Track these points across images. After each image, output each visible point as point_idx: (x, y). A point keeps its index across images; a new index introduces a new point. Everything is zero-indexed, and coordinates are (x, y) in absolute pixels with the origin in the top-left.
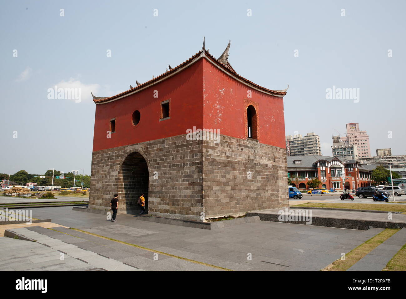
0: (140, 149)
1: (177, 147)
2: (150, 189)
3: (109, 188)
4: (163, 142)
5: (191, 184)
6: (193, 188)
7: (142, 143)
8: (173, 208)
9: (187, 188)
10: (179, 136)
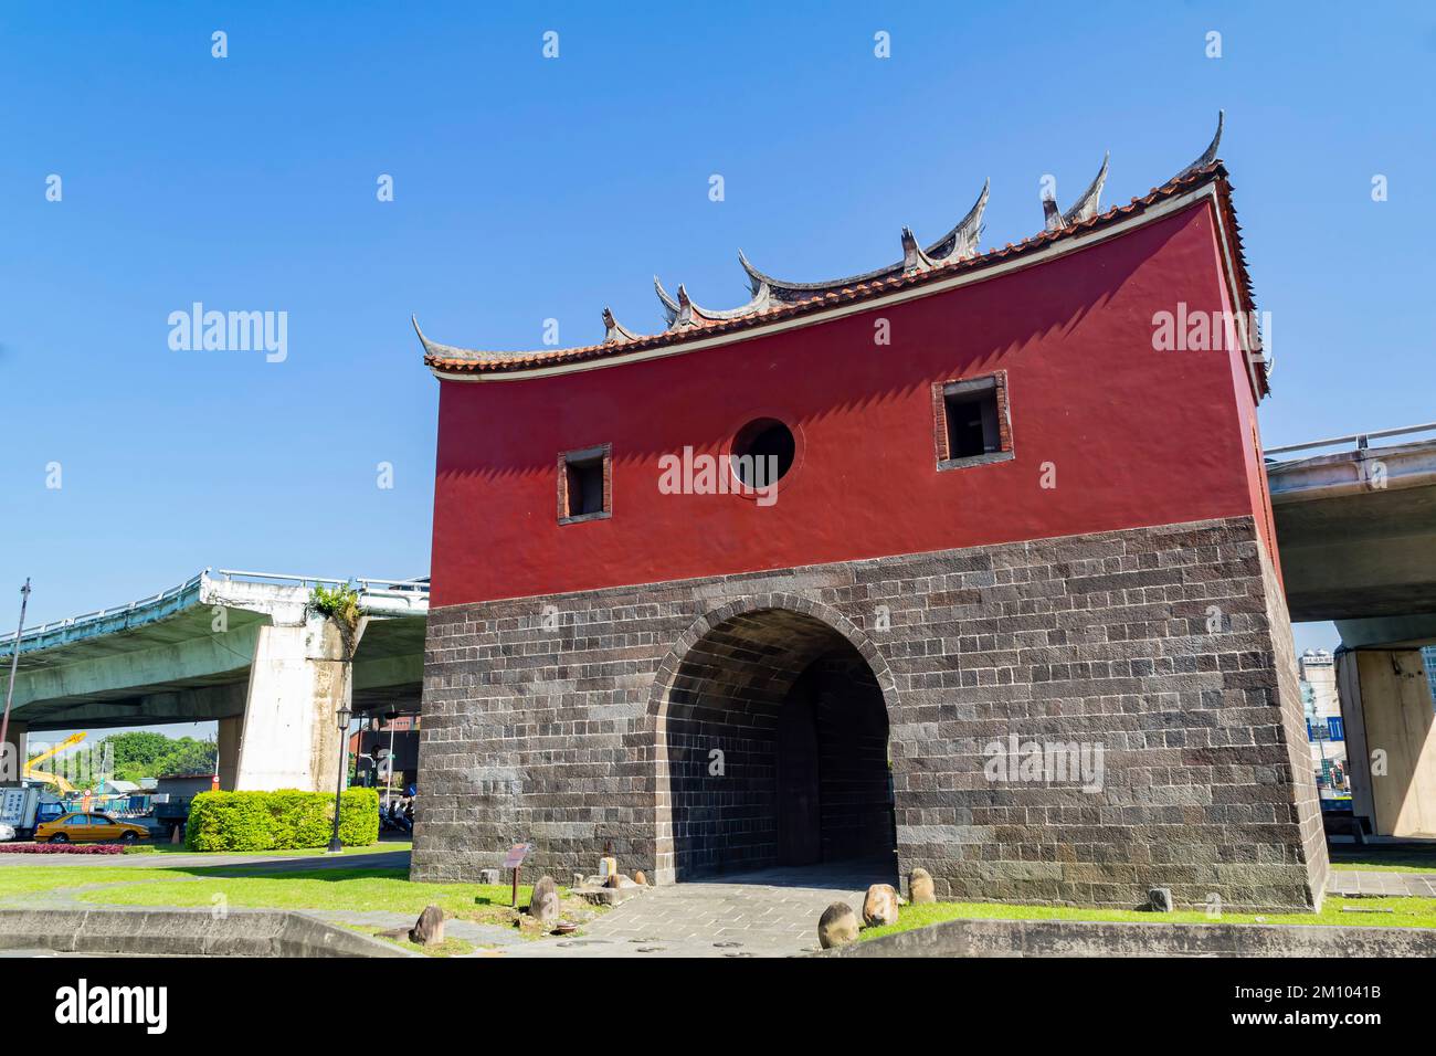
0: (815, 597)
1: (1082, 587)
2: (902, 784)
3: (577, 788)
4: (979, 562)
5: (1201, 756)
6: (1223, 774)
7: (819, 567)
8: (1091, 873)
9: (1179, 776)
10: (1086, 536)
